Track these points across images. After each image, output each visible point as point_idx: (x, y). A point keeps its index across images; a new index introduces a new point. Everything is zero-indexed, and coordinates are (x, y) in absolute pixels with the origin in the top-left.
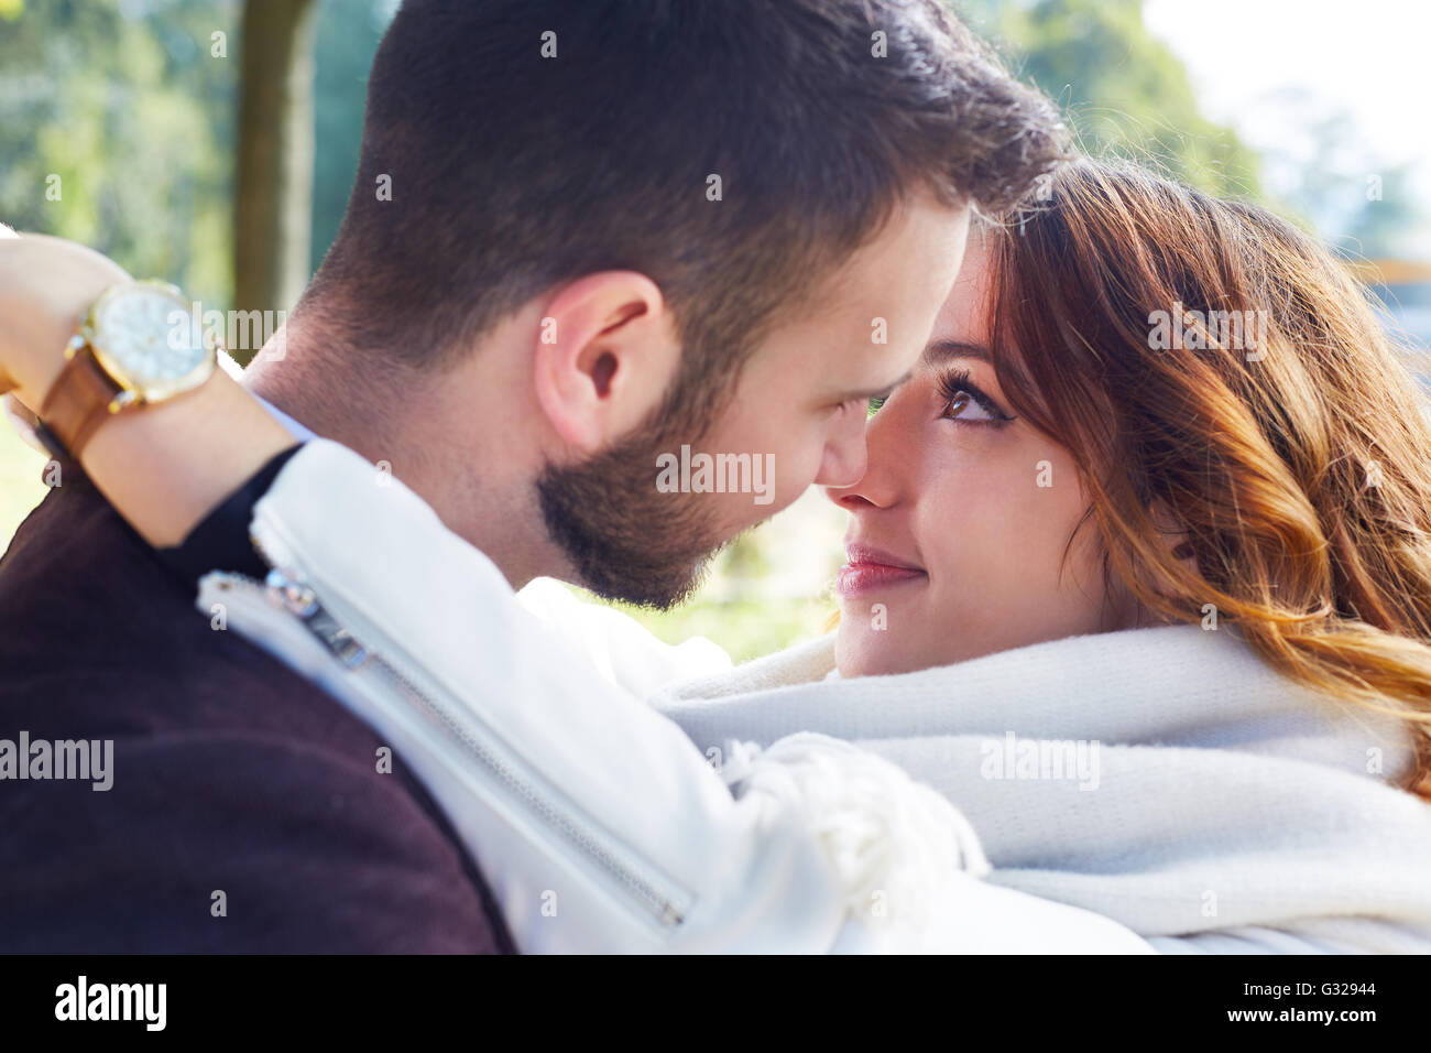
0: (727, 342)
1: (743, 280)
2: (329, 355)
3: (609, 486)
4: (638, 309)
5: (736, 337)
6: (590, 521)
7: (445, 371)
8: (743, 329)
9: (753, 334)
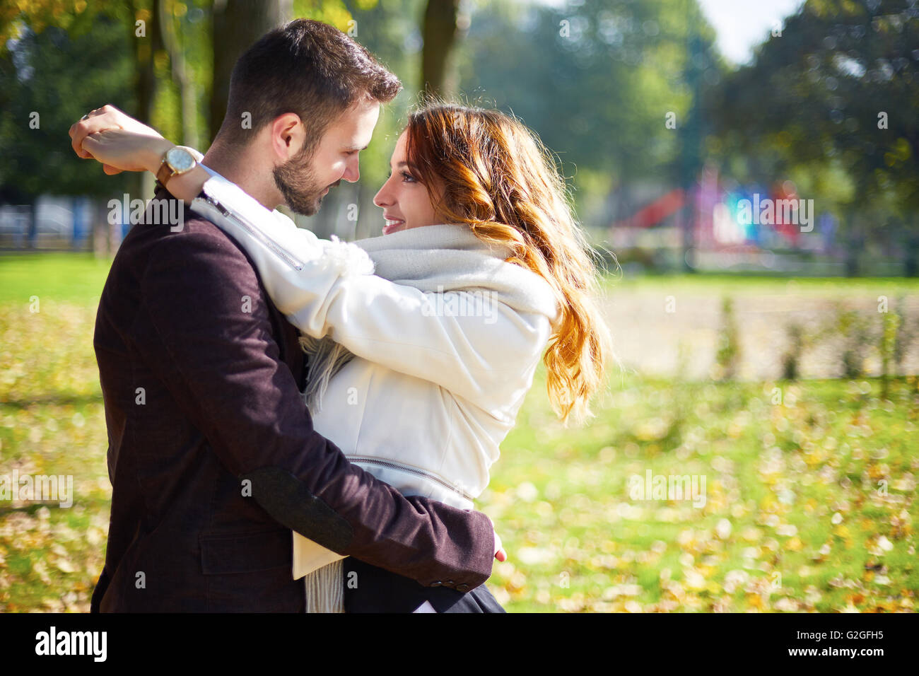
0: (317, 132)
1: (319, 116)
2: (224, 148)
3: (290, 170)
4: (295, 123)
5: (319, 131)
6: (286, 181)
7: (251, 145)
8: (321, 129)
9: (323, 130)
